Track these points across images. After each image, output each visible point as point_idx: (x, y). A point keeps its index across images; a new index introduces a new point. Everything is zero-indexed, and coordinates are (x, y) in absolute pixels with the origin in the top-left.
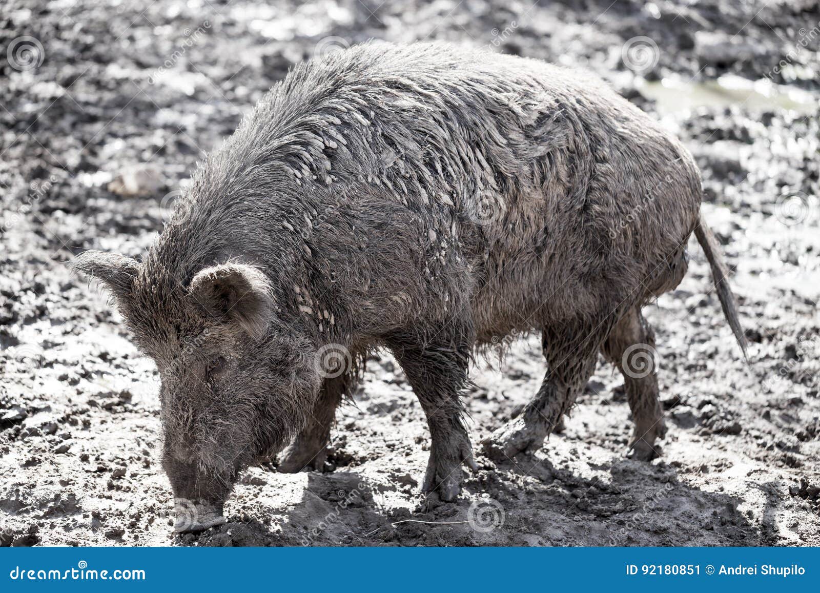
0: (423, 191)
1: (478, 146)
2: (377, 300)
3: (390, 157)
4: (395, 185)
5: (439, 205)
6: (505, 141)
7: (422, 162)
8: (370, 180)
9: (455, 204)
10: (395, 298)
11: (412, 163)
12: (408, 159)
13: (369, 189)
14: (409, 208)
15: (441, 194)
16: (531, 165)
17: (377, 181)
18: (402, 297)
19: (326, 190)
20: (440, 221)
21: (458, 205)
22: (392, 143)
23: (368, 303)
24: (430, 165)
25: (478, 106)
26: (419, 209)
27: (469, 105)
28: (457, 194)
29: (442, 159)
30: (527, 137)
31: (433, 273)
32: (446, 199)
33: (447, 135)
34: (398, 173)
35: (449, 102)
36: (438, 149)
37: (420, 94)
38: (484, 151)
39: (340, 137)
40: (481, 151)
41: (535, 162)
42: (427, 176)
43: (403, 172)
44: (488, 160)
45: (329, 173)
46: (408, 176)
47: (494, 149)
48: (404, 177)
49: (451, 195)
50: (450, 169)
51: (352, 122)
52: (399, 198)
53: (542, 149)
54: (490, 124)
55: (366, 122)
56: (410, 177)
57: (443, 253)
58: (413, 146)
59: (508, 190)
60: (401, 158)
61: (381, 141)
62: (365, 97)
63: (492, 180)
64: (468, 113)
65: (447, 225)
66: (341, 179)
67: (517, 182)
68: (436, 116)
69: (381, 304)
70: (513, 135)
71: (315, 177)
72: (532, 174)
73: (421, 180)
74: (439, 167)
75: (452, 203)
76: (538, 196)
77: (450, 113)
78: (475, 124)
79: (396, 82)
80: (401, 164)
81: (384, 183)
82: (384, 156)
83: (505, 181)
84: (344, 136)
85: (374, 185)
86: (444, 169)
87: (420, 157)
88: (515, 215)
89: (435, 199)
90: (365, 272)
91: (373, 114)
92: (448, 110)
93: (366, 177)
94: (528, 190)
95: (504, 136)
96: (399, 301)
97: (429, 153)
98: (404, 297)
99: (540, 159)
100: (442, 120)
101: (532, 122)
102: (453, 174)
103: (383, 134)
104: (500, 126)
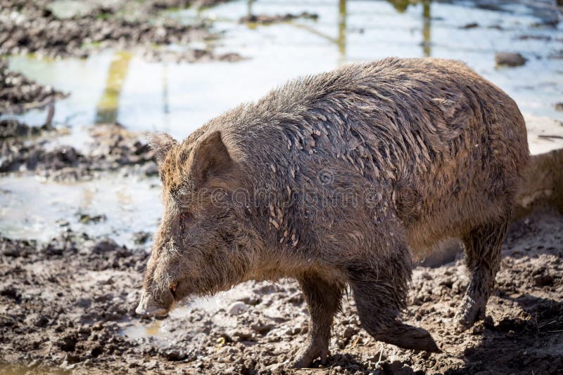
0: (376, 168)
1: (419, 133)
2: (339, 236)
3: (354, 144)
4: (356, 161)
5: (385, 179)
6: (435, 130)
7: (377, 148)
8: (338, 156)
9: (397, 177)
10: (352, 235)
11: (370, 149)
12: (367, 146)
13: (337, 161)
14: (364, 176)
15: (388, 171)
16: (450, 145)
17: (344, 158)
18: (357, 234)
19: (308, 157)
20: (384, 190)
21: (399, 177)
22: (357, 136)
23: (332, 237)
24: (382, 150)
25: (419, 107)
26: (372, 179)
27: (413, 107)
28: (399, 170)
29: (390, 146)
30: (448, 125)
31: (379, 219)
32: (390, 175)
33: (396, 128)
34: (358, 154)
35: (400, 105)
36: (388, 139)
37: (380, 99)
38: (422, 136)
39: (324, 130)
40: (420, 136)
41: (452, 142)
42: (379, 158)
43: (362, 154)
44: (425, 142)
45: (312, 148)
46: (366, 156)
47: (429, 135)
48: (363, 158)
49: (394, 171)
50: (396, 153)
51: (333, 121)
52: (358, 169)
53: (456, 133)
54: (426, 118)
55: (341, 122)
56: (367, 158)
57: (385, 209)
58: (371, 137)
59: (437, 160)
60: (362, 145)
61: (350, 133)
62: (343, 104)
63: (427, 155)
64: (412, 112)
65: (389, 192)
66: (319, 152)
67: (442, 156)
68: (390, 115)
69: (341, 237)
70: (440, 125)
71: (302, 148)
72: (451, 150)
73: (375, 160)
74: (387, 152)
75: (394, 177)
76: (453, 163)
77: (400, 112)
78: (417, 119)
79: (365, 91)
80: (362, 149)
81: (348, 159)
82: (350, 142)
83: (435, 156)
84: (327, 129)
85: (341, 159)
86: (391, 154)
87: (376, 144)
88: (440, 175)
89: (383, 174)
90: (330, 215)
91: (346, 116)
92: (398, 110)
93: (336, 154)
94: (448, 160)
95: (435, 126)
96: (355, 238)
97: (381, 142)
98: (358, 235)
99: (455, 140)
100: (394, 118)
101: (451, 115)
102: (397, 156)
103: (351, 129)
104: (432, 119)
